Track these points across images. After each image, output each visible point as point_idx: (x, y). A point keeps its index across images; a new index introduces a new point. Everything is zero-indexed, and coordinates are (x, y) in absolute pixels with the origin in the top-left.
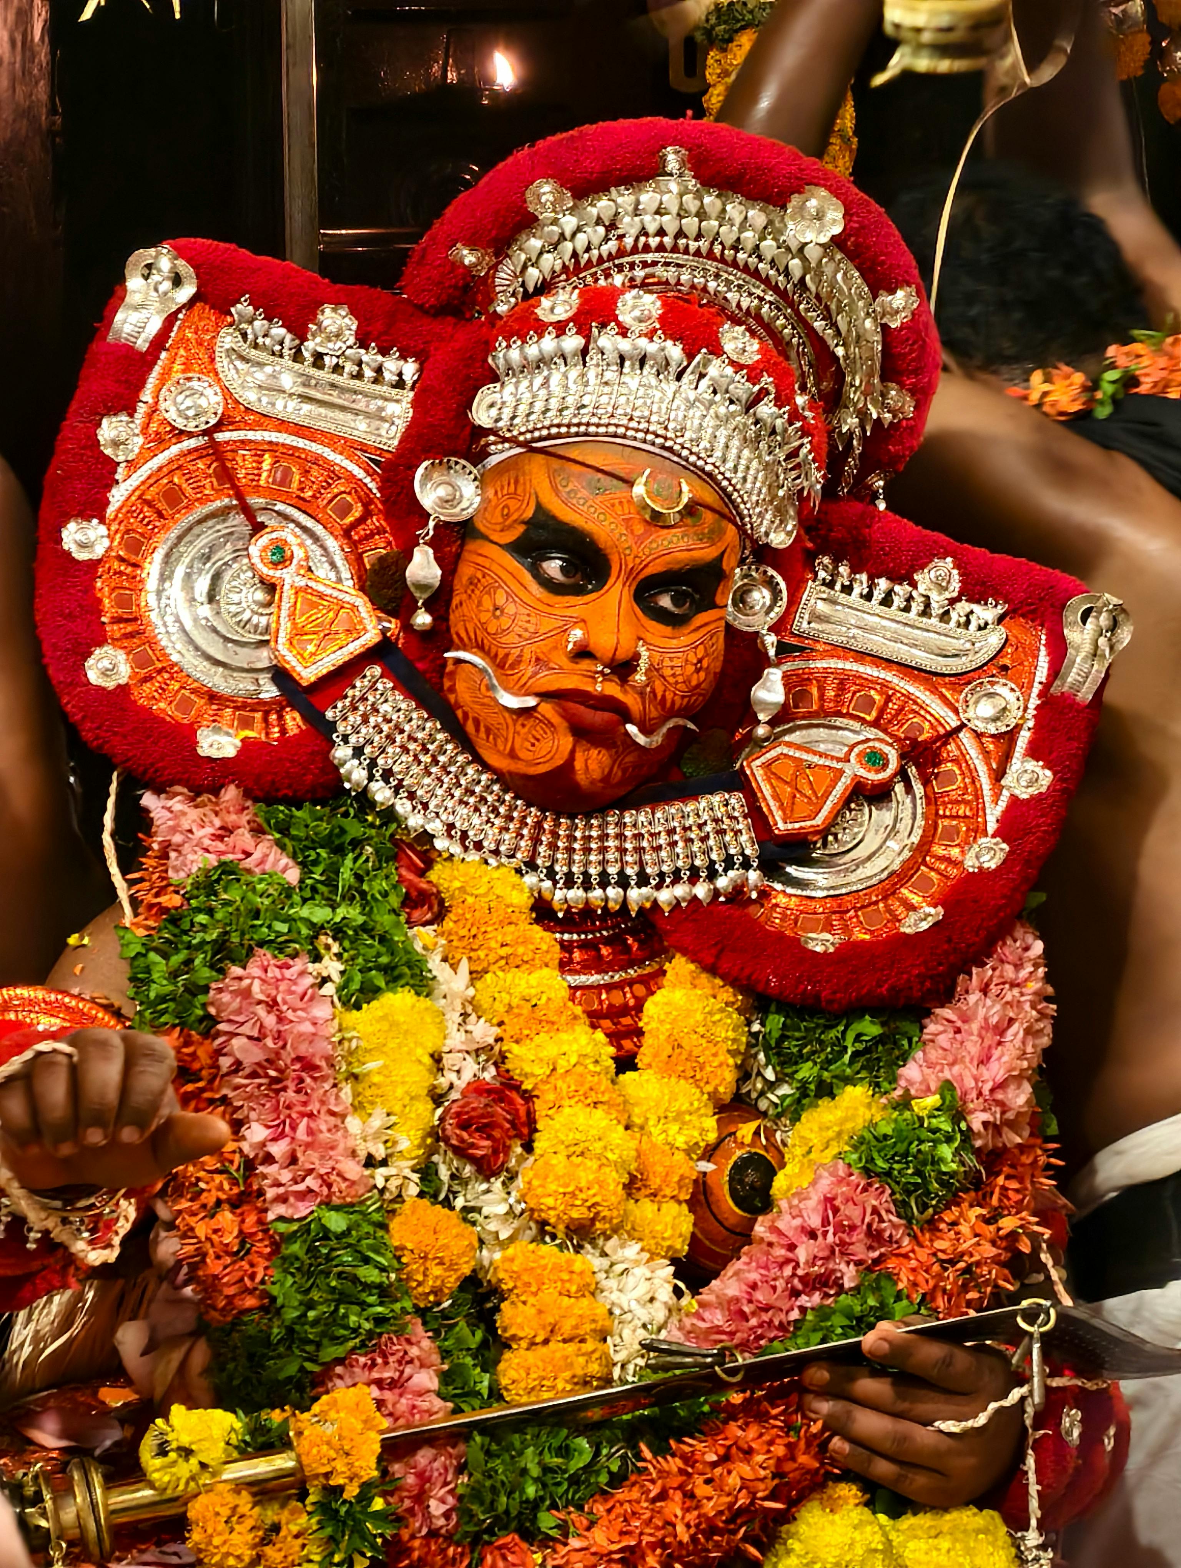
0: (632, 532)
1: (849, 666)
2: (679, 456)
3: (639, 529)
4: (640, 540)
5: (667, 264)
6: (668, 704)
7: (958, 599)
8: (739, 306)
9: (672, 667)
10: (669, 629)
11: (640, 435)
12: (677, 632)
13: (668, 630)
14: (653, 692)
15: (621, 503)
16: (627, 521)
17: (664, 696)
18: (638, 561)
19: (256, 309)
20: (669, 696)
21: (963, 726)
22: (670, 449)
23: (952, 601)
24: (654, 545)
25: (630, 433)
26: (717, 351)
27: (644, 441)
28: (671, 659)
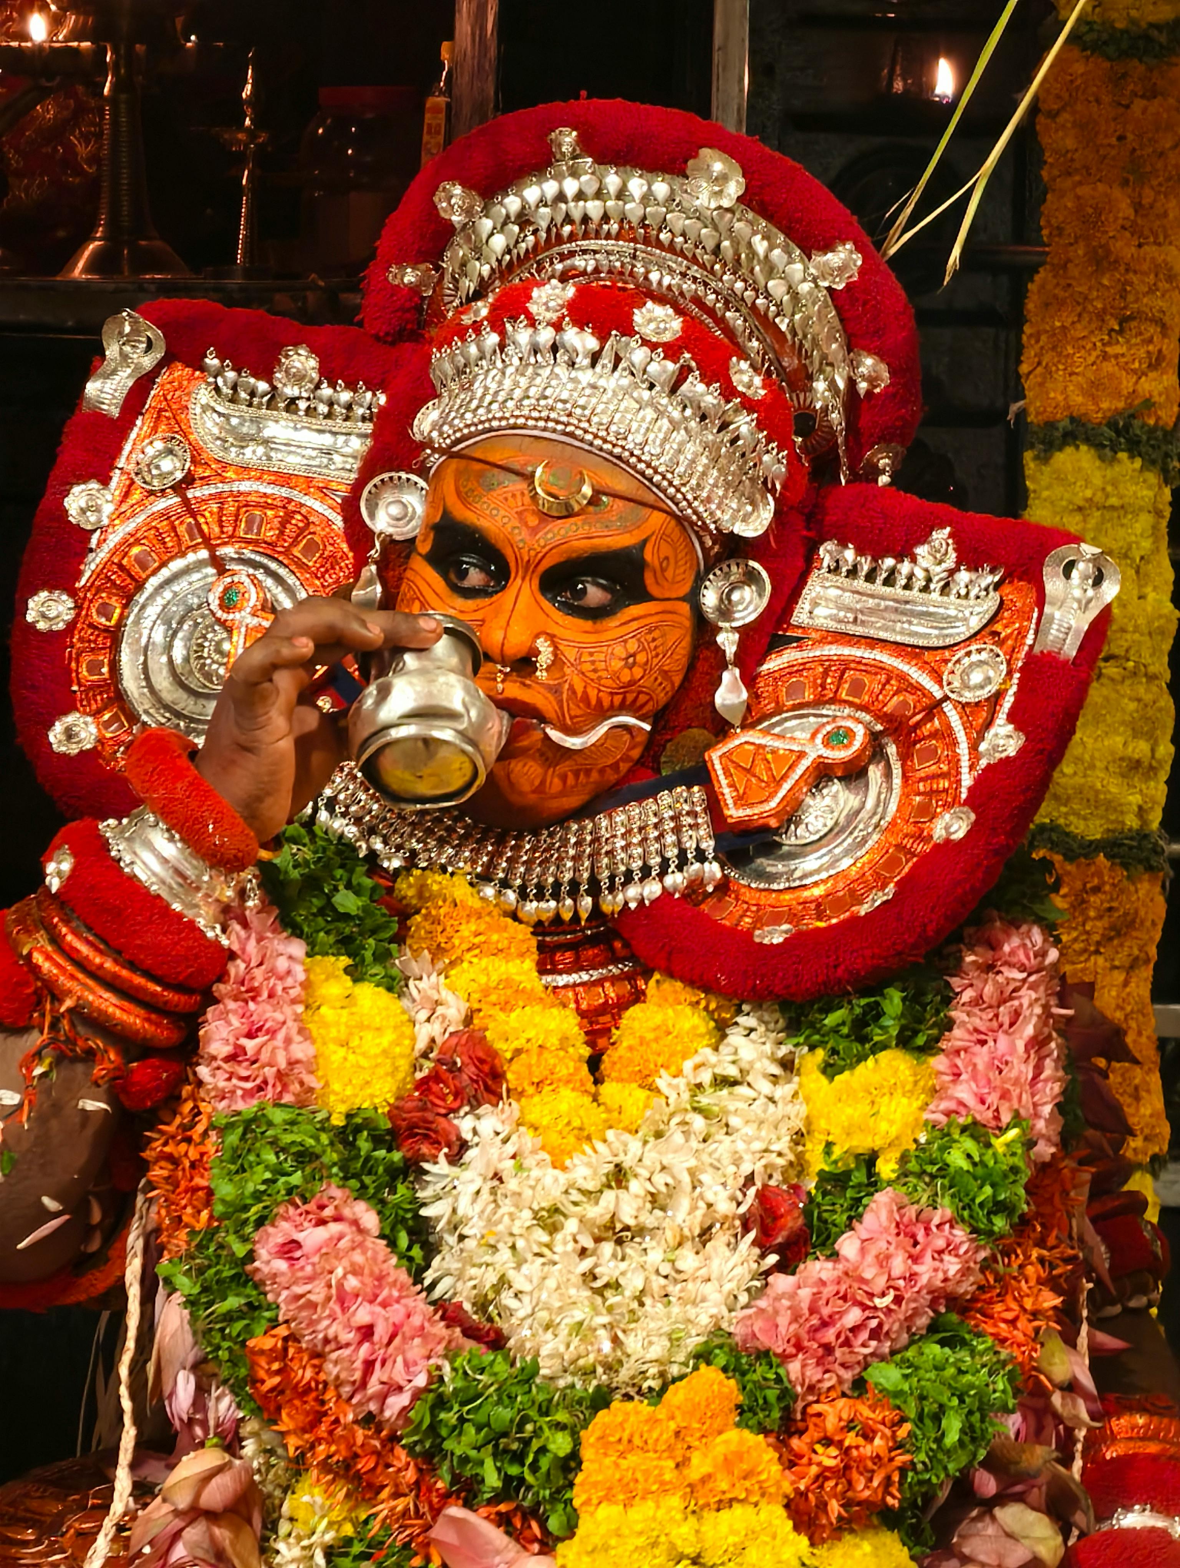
0: (526, 524)
1: (847, 651)
2: (582, 440)
3: (533, 521)
4: (534, 531)
5: (585, 252)
6: (594, 702)
7: (957, 569)
8: (660, 283)
9: (593, 662)
10: (590, 623)
11: (541, 424)
12: (599, 626)
13: (588, 625)
14: (572, 688)
15: (514, 496)
16: (519, 514)
17: (585, 692)
18: (533, 553)
19: (222, 361)
20: (593, 694)
21: (946, 698)
22: (571, 435)
23: (952, 572)
24: (550, 536)
25: (531, 423)
26: (628, 330)
27: (545, 429)
28: (591, 654)
